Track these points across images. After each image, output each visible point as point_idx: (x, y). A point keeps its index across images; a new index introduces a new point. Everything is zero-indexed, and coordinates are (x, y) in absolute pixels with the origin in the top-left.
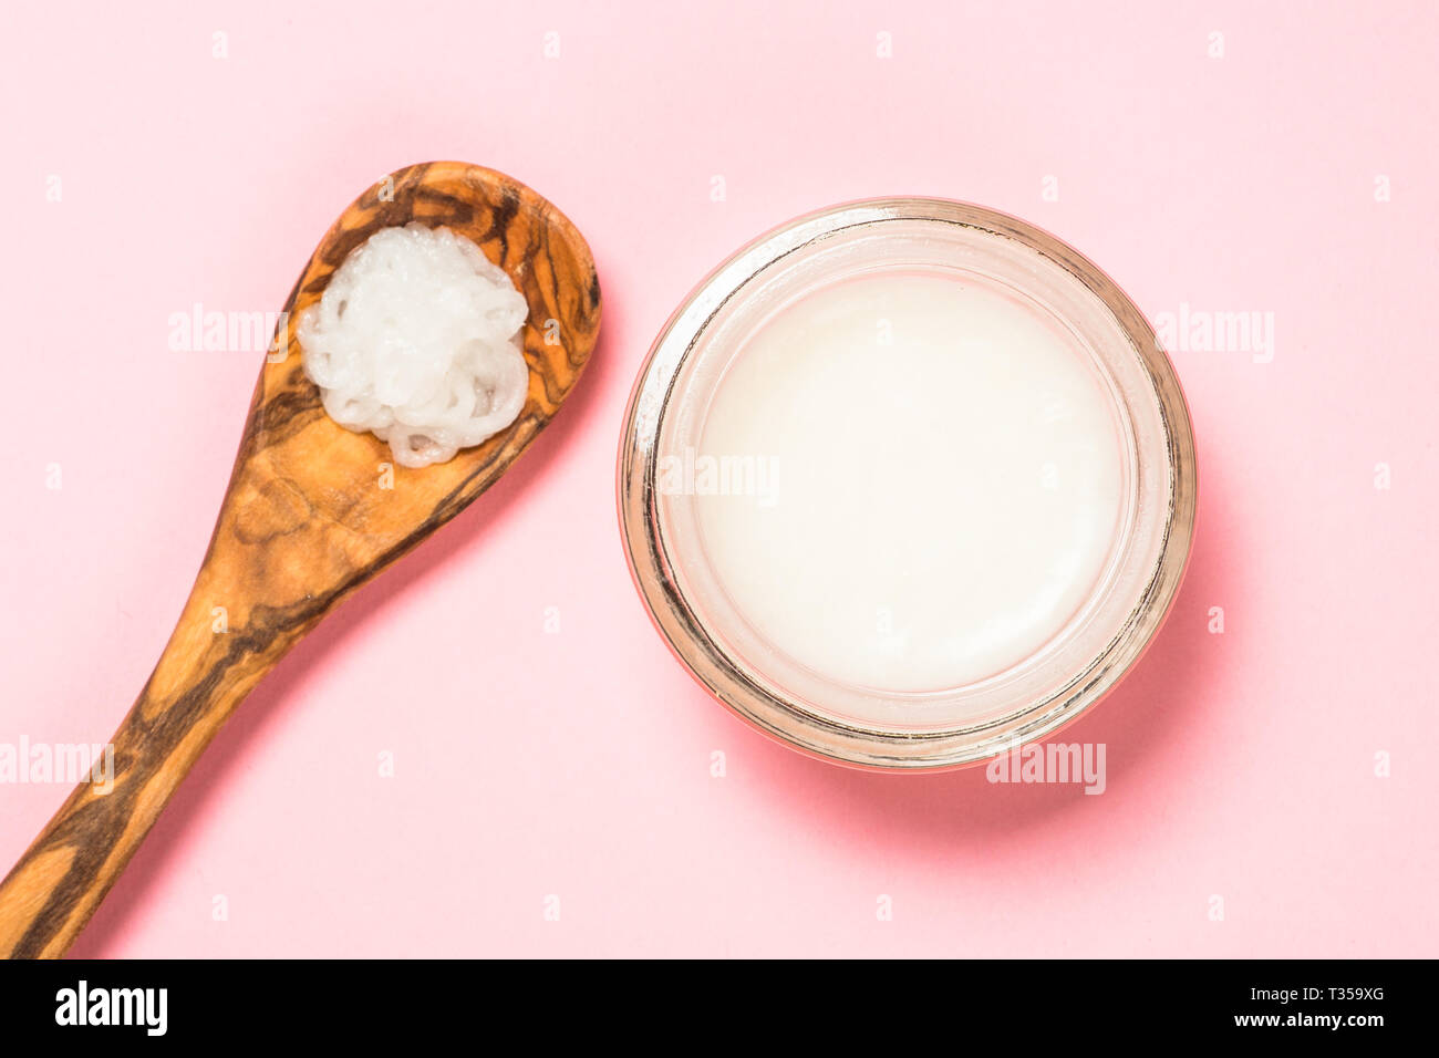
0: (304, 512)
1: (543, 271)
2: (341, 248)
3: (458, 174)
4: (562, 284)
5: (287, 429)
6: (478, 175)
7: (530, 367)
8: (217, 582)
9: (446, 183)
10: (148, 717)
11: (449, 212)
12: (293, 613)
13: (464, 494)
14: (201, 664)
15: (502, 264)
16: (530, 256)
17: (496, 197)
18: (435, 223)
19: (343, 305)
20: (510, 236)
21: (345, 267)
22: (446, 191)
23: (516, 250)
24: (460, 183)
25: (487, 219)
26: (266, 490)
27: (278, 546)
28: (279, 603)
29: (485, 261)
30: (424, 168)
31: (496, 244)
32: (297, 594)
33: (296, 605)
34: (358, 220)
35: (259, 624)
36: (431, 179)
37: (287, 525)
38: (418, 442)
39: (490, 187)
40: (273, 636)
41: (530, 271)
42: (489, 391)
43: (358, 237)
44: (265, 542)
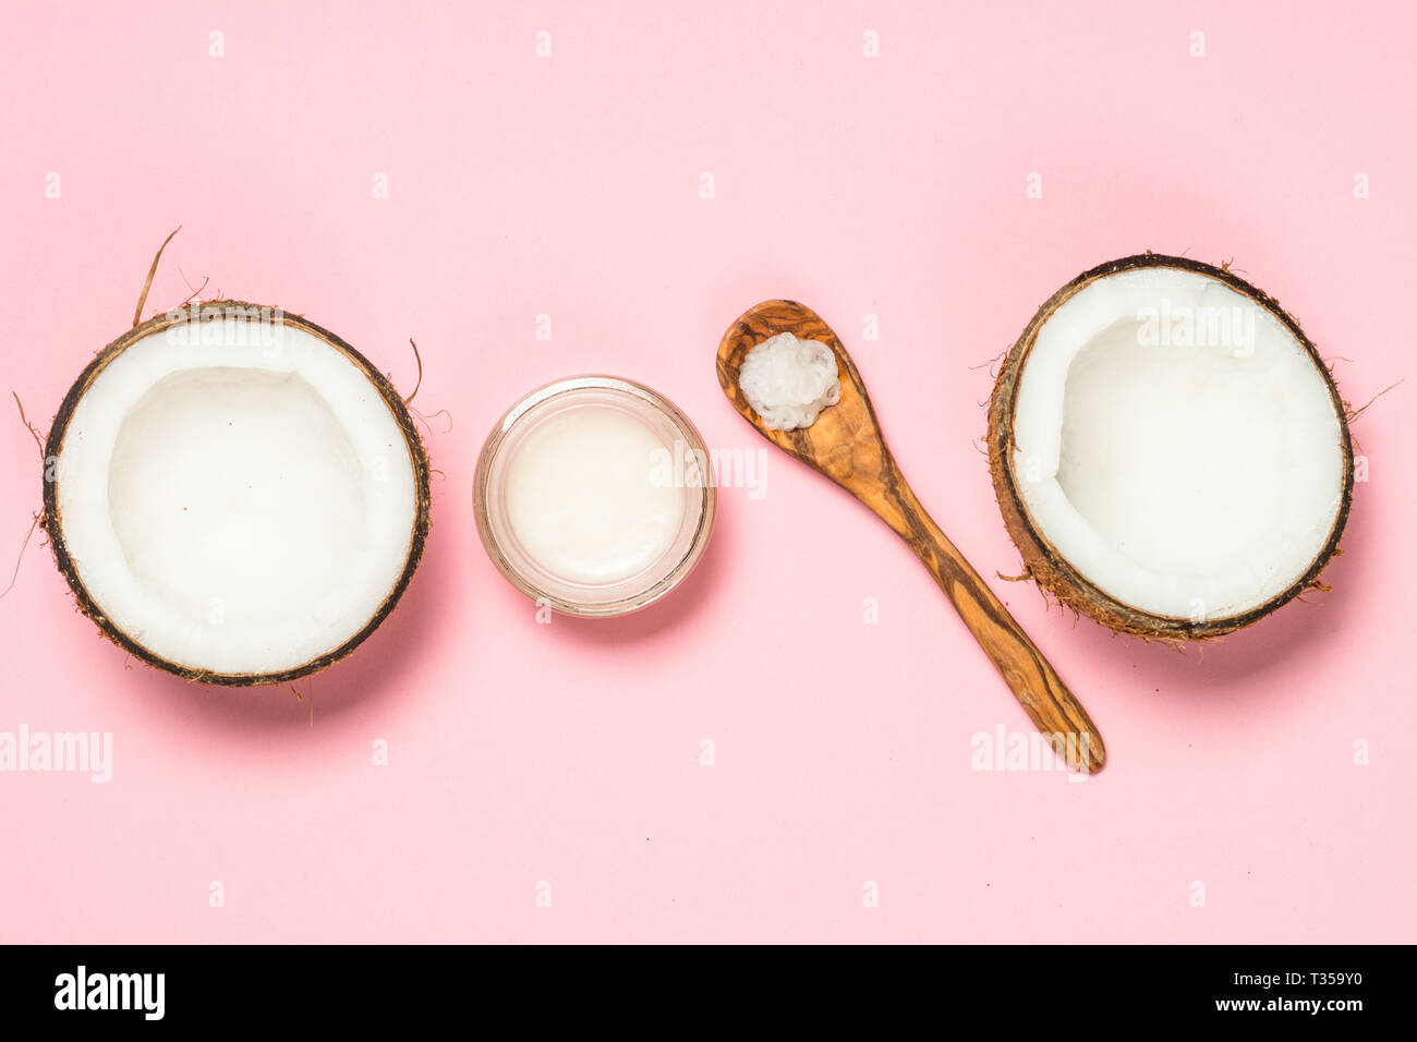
0: (846, 448)
1: (775, 321)
2: (741, 402)
3: (725, 345)
4: (782, 315)
5: (809, 446)
6: (728, 337)
7: (813, 338)
8: (864, 492)
9: (728, 349)
10: (911, 536)
11: (740, 353)
12: (886, 464)
13: (857, 380)
14: (896, 508)
15: (767, 338)
16: (767, 325)
17: (740, 332)
18: (742, 360)
19: (766, 408)
20: (757, 331)
21: (750, 403)
22: (731, 351)
23: (764, 331)
24: (729, 345)
25: (747, 337)
26: (832, 461)
27: (856, 462)
28: (880, 470)
29: (764, 344)
30: (719, 357)
31: (758, 338)
32: (878, 460)
33: (883, 462)
34: (732, 392)
35: (886, 480)
36: (724, 356)
37: (849, 456)
38: (830, 394)
39: (735, 332)
40: (893, 475)
41: (773, 327)
42: (817, 358)
43: (739, 392)
44: (853, 467)
